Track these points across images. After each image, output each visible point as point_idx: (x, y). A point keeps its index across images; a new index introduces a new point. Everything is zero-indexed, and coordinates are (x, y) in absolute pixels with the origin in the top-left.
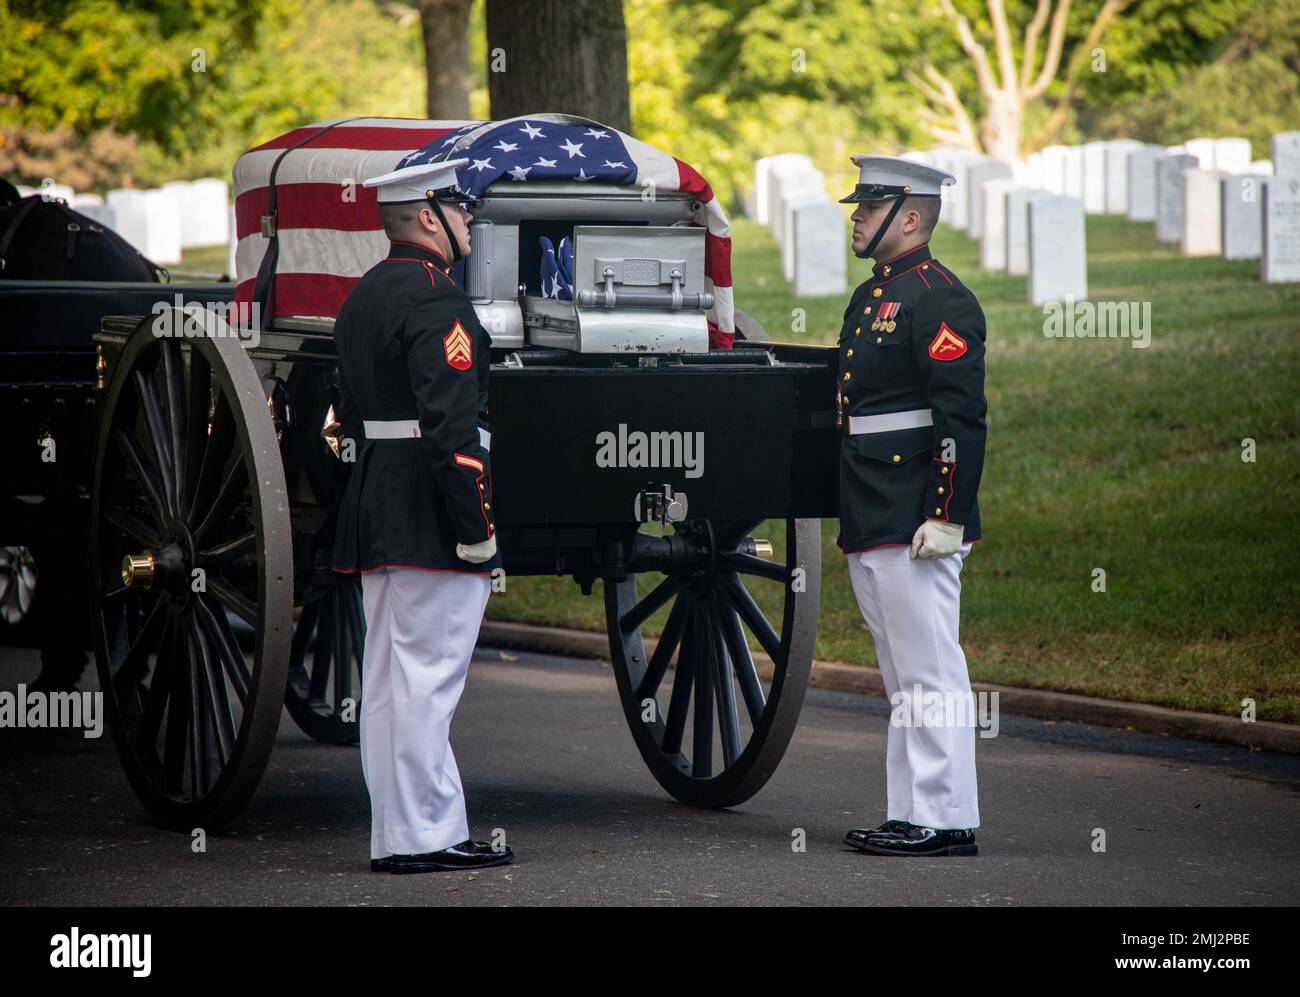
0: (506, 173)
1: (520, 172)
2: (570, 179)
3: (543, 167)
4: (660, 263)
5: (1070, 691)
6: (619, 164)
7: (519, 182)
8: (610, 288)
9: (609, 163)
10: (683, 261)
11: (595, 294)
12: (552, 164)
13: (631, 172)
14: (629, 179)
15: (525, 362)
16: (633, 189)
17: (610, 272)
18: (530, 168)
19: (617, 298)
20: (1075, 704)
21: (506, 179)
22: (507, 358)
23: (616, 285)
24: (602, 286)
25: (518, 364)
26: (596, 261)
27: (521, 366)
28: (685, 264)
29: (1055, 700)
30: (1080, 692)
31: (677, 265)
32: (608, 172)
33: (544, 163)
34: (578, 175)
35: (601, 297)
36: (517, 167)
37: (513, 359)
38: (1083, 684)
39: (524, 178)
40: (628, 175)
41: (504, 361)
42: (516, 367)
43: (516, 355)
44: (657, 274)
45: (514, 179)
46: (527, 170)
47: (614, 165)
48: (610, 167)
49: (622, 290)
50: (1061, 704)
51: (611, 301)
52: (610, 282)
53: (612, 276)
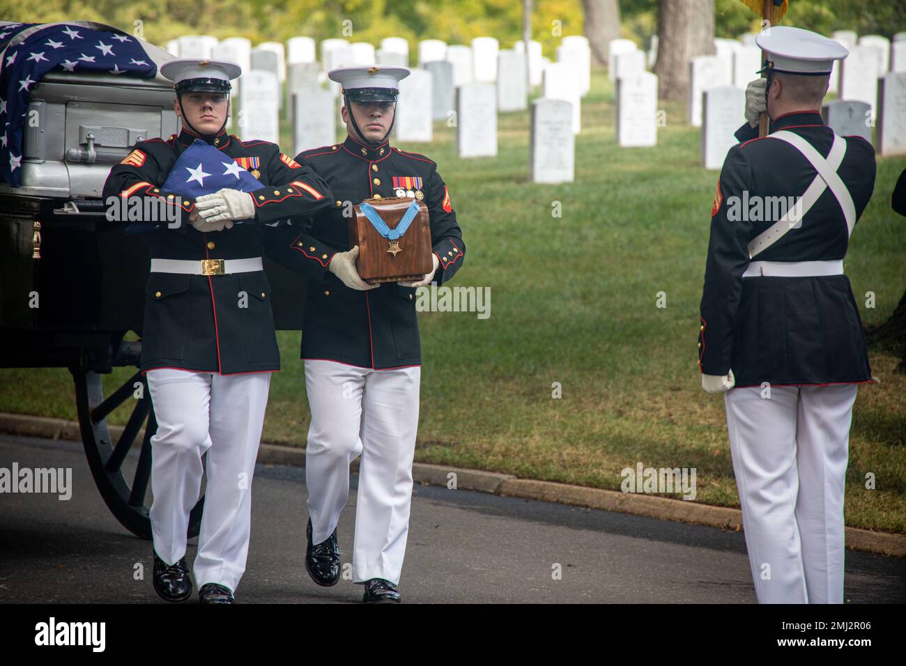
0: (59, 65)
1: (69, 64)
2: (106, 72)
3: (85, 61)
4: (128, 131)
5: (276, 443)
6: (142, 62)
7: (68, 72)
8: (92, 148)
9: (134, 61)
10: (145, 130)
11: (80, 152)
12: (91, 59)
13: (152, 69)
14: (150, 74)
15: (80, 209)
16: (153, 82)
17: (92, 136)
18: (77, 62)
19: (97, 156)
20: (284, 453)
21: (59, 69)
22: (66, 205)
23: (96, 146)
24: (85, 146)
25: (75, 210)
26: (80, 127)
27: (77, 212)
28: (146, 132)
29: (269, 450)
30: (284, 444)
31: (141, 133)
32: (134, 67)
33: (85, 58)
34: (113, 69)
35: (85, 154)
36: (67, 61)
37: (70, 206)
38: (285, 439)
39: (72, 70)
40: (150, 71)
41: (63, 207)
42: (73, 213)
43: (73, 203)
44: (126, 139)
45: (65, 70)
46: (74, 63)
47: (139, 63)
48: (136, 64)
49: (100, 150)
50: (273, 452)
51: (93, 157)
52: (91, 143)
53: (93, 139)
